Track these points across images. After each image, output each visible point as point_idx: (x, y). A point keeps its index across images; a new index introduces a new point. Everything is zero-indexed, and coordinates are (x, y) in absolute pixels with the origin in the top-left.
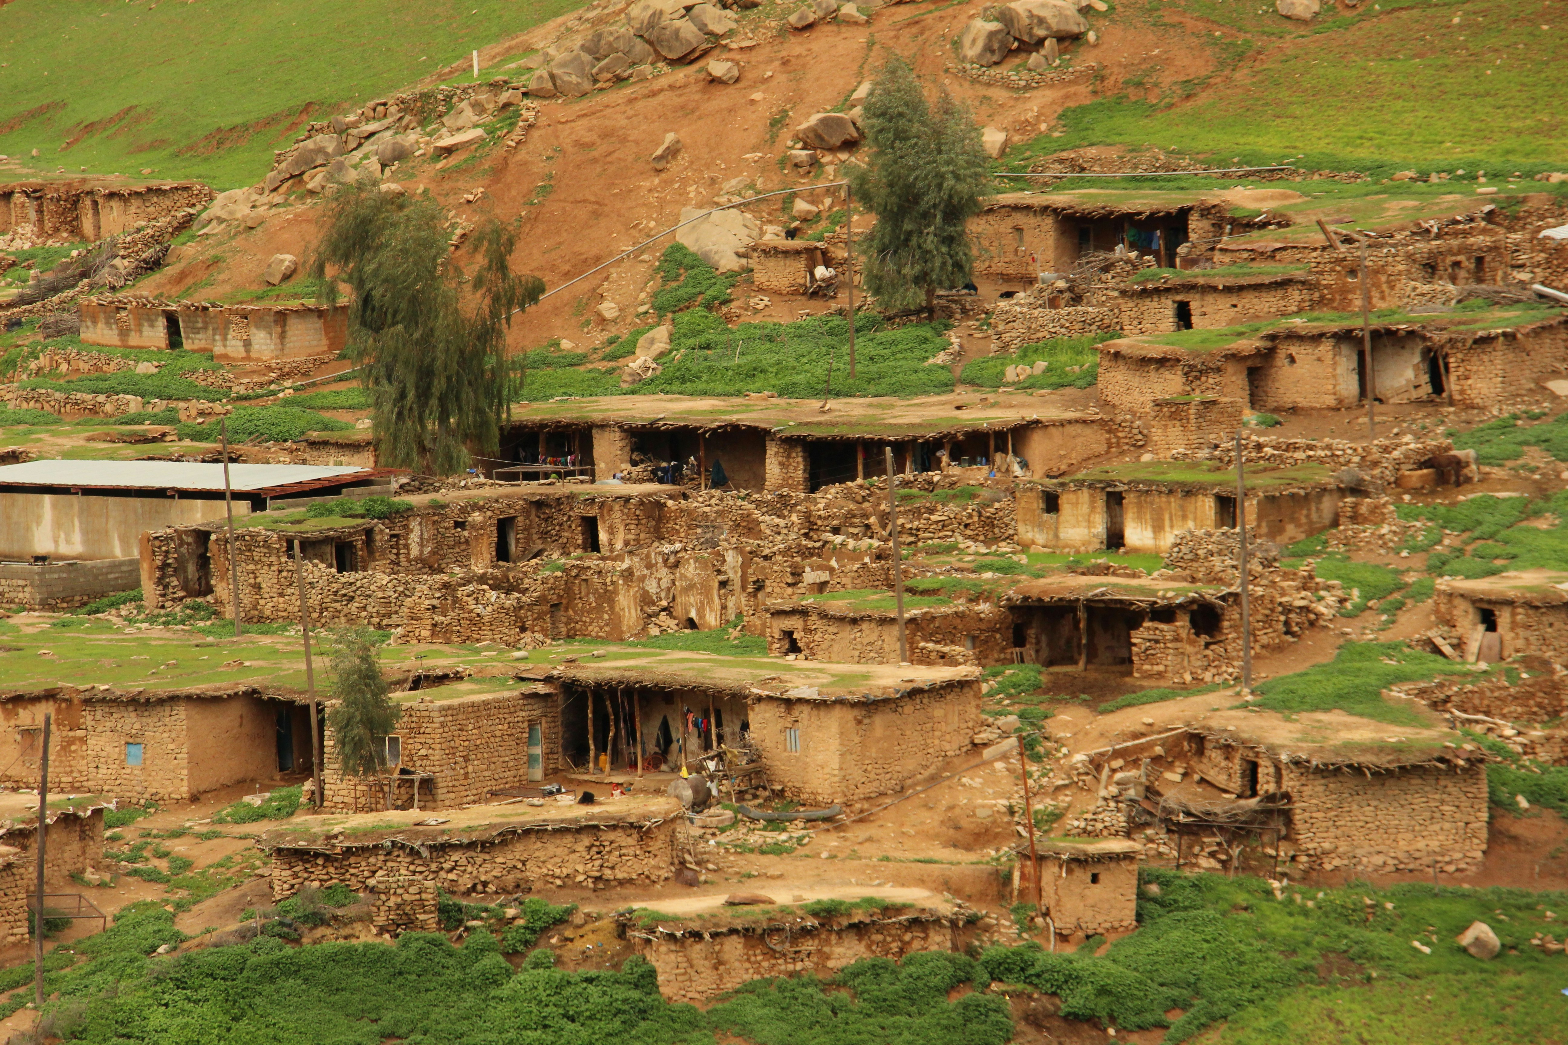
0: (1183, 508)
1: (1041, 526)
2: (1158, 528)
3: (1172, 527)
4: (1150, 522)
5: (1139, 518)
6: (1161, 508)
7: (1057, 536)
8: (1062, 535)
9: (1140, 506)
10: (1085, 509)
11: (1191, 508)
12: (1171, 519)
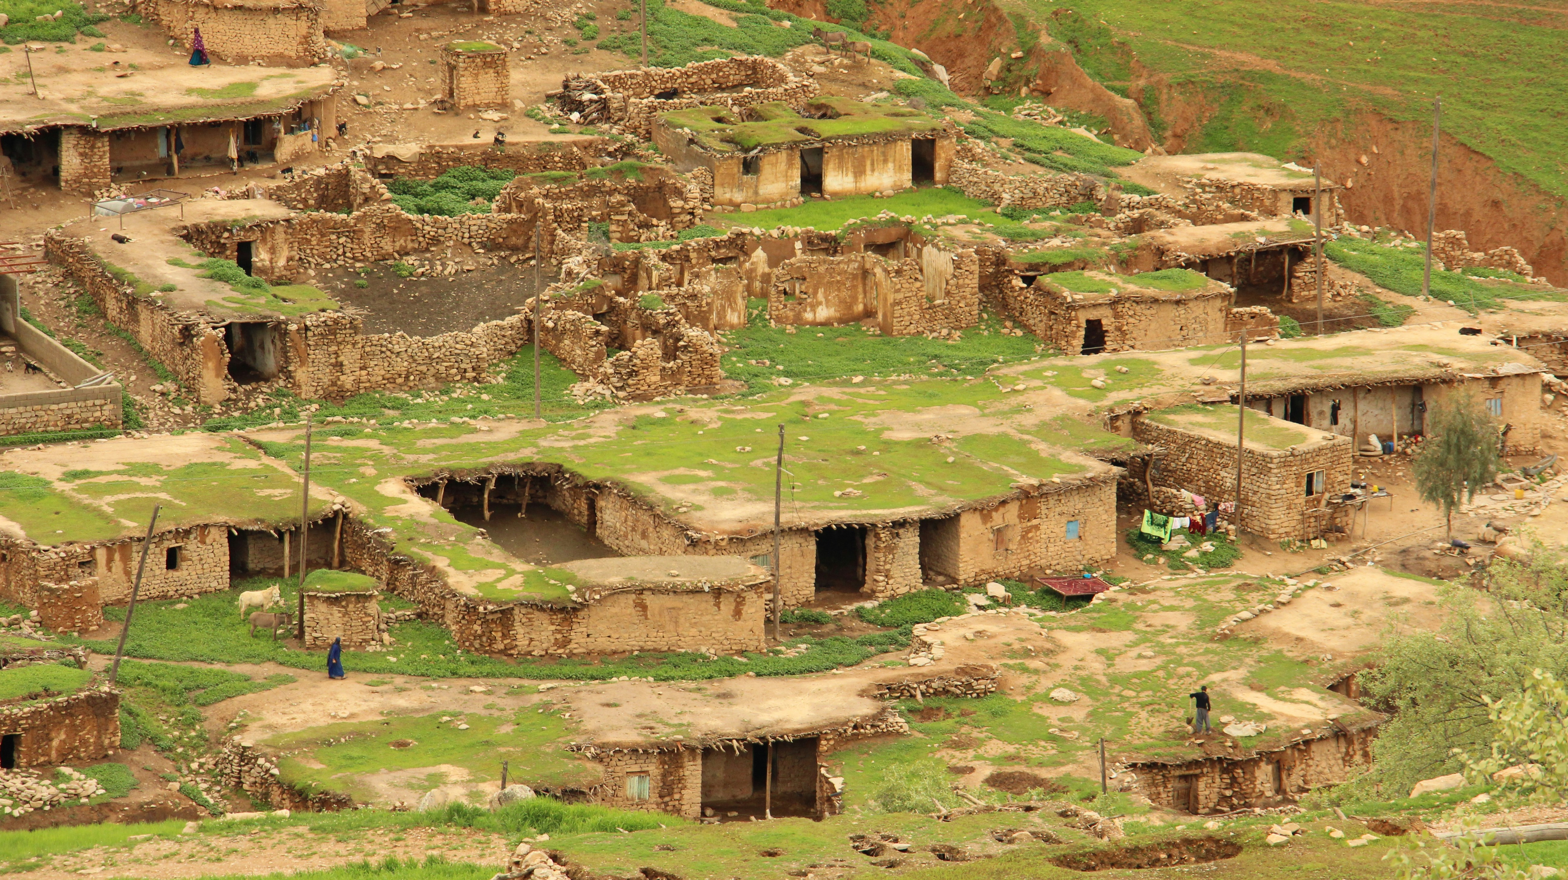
0: (884, 154)
1: (740, 186)
2: (859, 172)
3: (873, 170)
4: (851, 169)
5: (841, 166)
6: (863, 157)
7: (756, 193)
8: (761, 192)
9: (841, 158)
10: (783, 166)
11: (891, 152)
12: (872, 164)
